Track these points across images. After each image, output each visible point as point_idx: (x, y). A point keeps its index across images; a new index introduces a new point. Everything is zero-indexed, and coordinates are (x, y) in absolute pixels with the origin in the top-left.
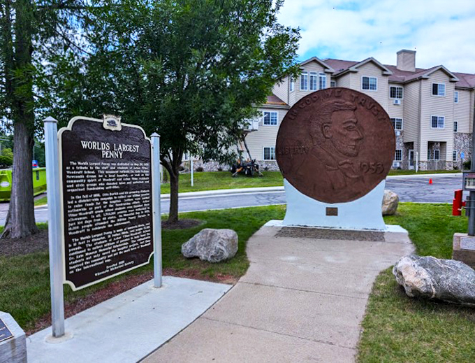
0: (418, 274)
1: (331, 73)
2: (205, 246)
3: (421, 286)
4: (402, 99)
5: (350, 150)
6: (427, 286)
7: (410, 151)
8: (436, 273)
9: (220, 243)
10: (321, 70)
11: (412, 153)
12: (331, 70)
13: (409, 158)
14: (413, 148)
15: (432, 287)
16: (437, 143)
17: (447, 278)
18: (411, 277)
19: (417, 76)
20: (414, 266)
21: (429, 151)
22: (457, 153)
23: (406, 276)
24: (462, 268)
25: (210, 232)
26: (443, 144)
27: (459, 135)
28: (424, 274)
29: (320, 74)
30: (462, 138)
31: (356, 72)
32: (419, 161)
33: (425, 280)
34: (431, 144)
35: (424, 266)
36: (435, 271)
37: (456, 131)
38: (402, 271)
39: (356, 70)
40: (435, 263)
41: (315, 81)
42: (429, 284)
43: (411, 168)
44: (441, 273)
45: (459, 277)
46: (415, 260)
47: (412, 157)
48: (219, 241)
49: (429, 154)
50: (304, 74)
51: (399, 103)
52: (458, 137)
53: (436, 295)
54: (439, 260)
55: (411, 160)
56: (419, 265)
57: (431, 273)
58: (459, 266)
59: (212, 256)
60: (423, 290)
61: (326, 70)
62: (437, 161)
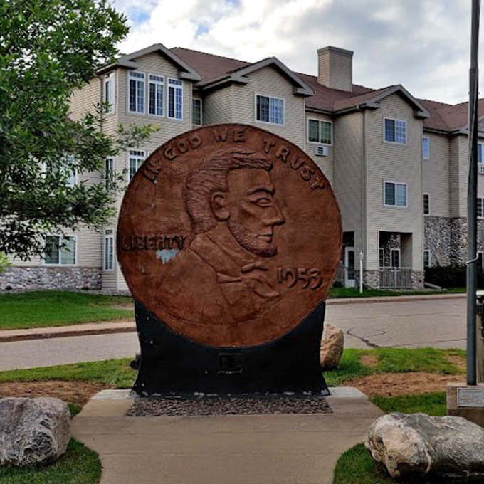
0: (406, 437)
1: (194, 82)
2: (8, 433)
3: (411, 456)
4: (331, 145)
5: (262, 245)
6: (419, 453)
7: (347, 249)
8: (430, 435)
9: (42, 423)
10: (170, 73)
11: (351, 254)
12: (193, 75)
13: (347, 265)
14: (352, 245)
15: (427, 455)
16: (395, 234)
17: (447, 440)
18: (397, 442)
19: (356, 102)
20: (399, 426)
21: (381, 251)
22: (430, 255)
23: (388, 443)
24: (465, 425)
25: (17, 404)
26: (406, 237)
27: (434, 221)
28: (415, 437)
29: (171, 81)
30: (438, 227)
31: (243, 84)
32: (364, 271)
33: (416, 445)
34: (385, 237)
35: (413, 426)
36: (428, 432)
37: (426, 212)
38: (382, 436)
39: (244, 80)
40: (427, 421)
41: (160, 96)
42: (421, 450)
43: (350, 284)
44: (437, 435)
45: (461, 435)
46: (399, 419)
47: (352, 261)
48: (41, 419)
49: (381, 257)
50: (137, 79)
51: (325, 152)
52: (431, 224)
53: (432, 465)
54: (433, 418)
55: (349, 269)
56: (406, 425)
57: (423, 436)
58: (461, 423)
59: (27, 451)
60: (415, 460)
61: (184, 75)
62: (396, 270)
